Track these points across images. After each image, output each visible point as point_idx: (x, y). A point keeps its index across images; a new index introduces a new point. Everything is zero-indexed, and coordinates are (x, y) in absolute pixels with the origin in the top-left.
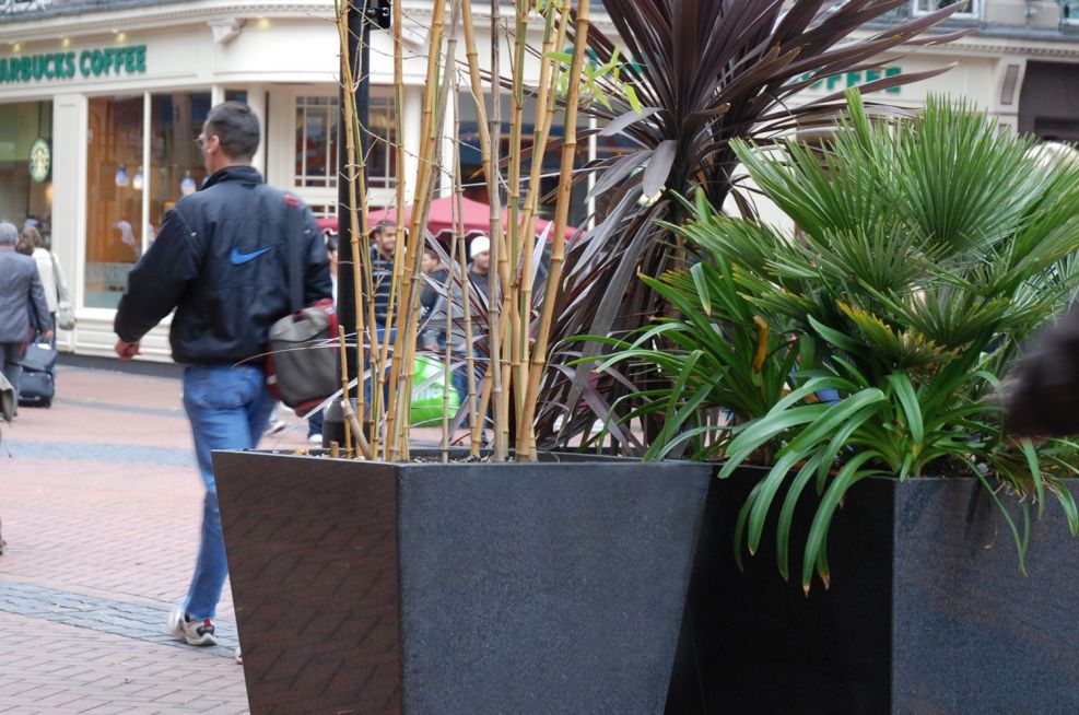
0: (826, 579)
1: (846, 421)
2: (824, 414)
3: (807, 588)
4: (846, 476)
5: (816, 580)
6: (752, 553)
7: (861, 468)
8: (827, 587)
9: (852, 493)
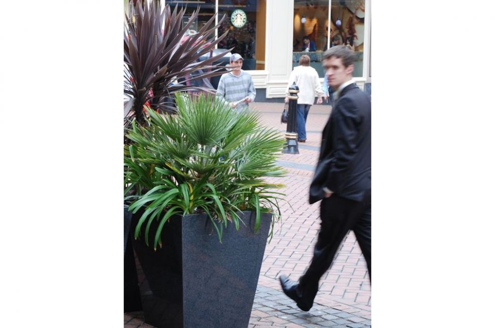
0: (161, 245)
1: (167, 198)
2: (159, 197)
3: (155, 249)
4: (169, 214)
5: (158, 245)
6: (136, 239)
7: (174, 210)
8: (161, 247)
9: (171, 218)
